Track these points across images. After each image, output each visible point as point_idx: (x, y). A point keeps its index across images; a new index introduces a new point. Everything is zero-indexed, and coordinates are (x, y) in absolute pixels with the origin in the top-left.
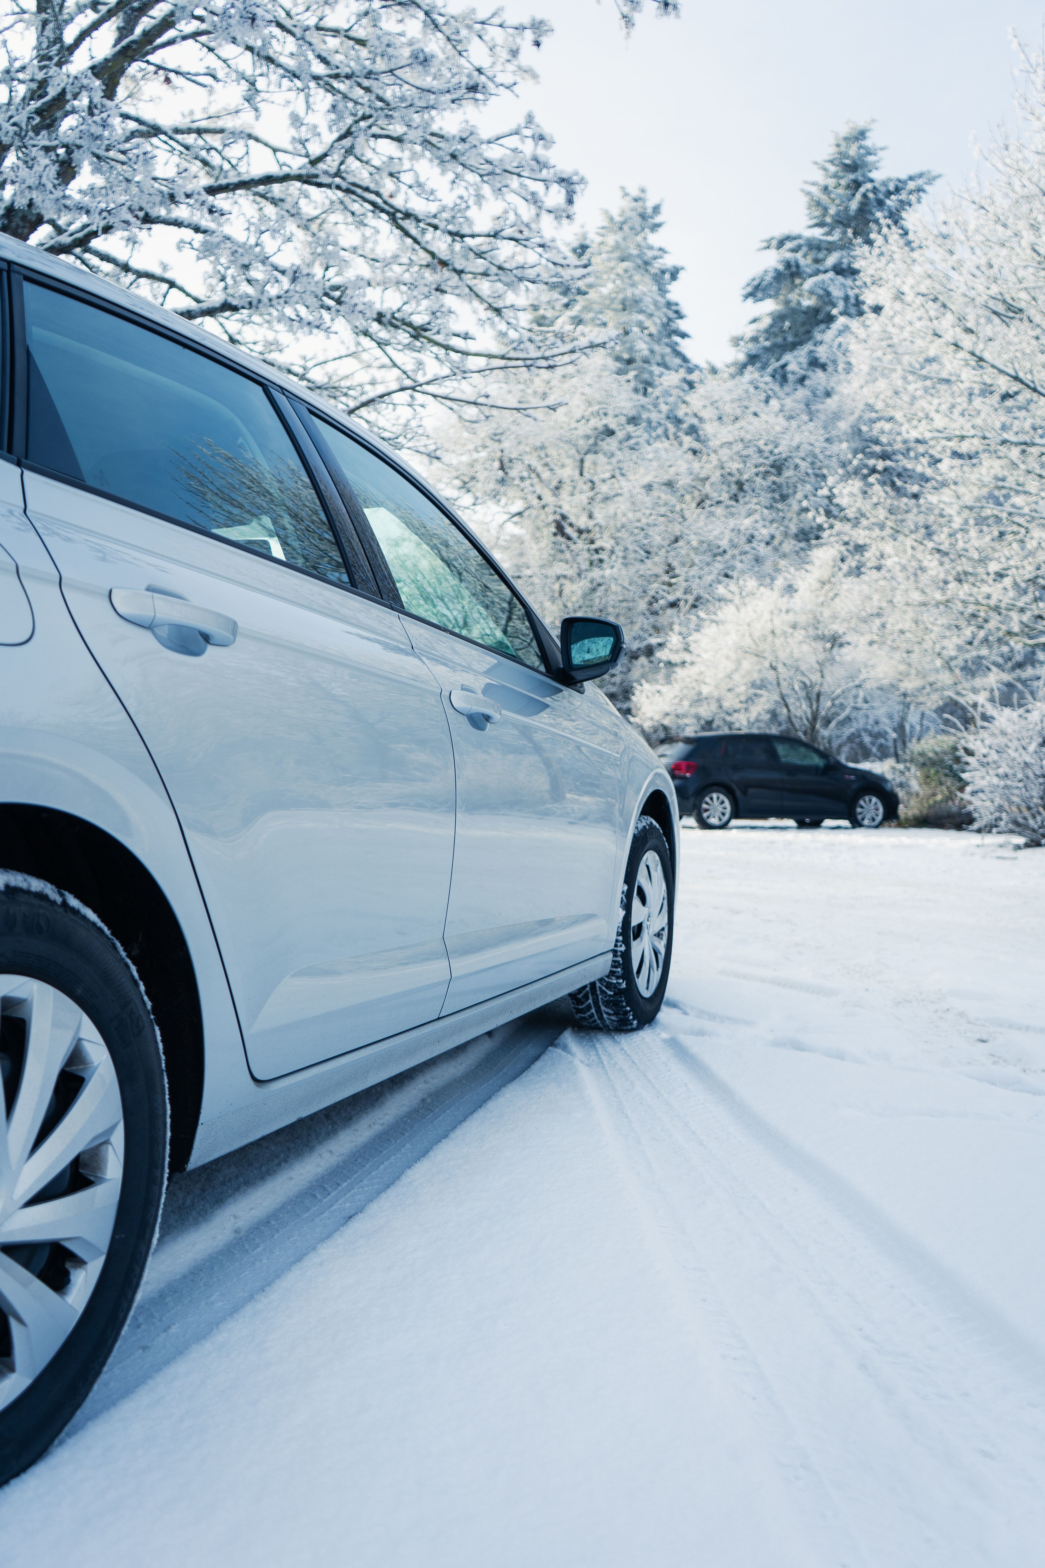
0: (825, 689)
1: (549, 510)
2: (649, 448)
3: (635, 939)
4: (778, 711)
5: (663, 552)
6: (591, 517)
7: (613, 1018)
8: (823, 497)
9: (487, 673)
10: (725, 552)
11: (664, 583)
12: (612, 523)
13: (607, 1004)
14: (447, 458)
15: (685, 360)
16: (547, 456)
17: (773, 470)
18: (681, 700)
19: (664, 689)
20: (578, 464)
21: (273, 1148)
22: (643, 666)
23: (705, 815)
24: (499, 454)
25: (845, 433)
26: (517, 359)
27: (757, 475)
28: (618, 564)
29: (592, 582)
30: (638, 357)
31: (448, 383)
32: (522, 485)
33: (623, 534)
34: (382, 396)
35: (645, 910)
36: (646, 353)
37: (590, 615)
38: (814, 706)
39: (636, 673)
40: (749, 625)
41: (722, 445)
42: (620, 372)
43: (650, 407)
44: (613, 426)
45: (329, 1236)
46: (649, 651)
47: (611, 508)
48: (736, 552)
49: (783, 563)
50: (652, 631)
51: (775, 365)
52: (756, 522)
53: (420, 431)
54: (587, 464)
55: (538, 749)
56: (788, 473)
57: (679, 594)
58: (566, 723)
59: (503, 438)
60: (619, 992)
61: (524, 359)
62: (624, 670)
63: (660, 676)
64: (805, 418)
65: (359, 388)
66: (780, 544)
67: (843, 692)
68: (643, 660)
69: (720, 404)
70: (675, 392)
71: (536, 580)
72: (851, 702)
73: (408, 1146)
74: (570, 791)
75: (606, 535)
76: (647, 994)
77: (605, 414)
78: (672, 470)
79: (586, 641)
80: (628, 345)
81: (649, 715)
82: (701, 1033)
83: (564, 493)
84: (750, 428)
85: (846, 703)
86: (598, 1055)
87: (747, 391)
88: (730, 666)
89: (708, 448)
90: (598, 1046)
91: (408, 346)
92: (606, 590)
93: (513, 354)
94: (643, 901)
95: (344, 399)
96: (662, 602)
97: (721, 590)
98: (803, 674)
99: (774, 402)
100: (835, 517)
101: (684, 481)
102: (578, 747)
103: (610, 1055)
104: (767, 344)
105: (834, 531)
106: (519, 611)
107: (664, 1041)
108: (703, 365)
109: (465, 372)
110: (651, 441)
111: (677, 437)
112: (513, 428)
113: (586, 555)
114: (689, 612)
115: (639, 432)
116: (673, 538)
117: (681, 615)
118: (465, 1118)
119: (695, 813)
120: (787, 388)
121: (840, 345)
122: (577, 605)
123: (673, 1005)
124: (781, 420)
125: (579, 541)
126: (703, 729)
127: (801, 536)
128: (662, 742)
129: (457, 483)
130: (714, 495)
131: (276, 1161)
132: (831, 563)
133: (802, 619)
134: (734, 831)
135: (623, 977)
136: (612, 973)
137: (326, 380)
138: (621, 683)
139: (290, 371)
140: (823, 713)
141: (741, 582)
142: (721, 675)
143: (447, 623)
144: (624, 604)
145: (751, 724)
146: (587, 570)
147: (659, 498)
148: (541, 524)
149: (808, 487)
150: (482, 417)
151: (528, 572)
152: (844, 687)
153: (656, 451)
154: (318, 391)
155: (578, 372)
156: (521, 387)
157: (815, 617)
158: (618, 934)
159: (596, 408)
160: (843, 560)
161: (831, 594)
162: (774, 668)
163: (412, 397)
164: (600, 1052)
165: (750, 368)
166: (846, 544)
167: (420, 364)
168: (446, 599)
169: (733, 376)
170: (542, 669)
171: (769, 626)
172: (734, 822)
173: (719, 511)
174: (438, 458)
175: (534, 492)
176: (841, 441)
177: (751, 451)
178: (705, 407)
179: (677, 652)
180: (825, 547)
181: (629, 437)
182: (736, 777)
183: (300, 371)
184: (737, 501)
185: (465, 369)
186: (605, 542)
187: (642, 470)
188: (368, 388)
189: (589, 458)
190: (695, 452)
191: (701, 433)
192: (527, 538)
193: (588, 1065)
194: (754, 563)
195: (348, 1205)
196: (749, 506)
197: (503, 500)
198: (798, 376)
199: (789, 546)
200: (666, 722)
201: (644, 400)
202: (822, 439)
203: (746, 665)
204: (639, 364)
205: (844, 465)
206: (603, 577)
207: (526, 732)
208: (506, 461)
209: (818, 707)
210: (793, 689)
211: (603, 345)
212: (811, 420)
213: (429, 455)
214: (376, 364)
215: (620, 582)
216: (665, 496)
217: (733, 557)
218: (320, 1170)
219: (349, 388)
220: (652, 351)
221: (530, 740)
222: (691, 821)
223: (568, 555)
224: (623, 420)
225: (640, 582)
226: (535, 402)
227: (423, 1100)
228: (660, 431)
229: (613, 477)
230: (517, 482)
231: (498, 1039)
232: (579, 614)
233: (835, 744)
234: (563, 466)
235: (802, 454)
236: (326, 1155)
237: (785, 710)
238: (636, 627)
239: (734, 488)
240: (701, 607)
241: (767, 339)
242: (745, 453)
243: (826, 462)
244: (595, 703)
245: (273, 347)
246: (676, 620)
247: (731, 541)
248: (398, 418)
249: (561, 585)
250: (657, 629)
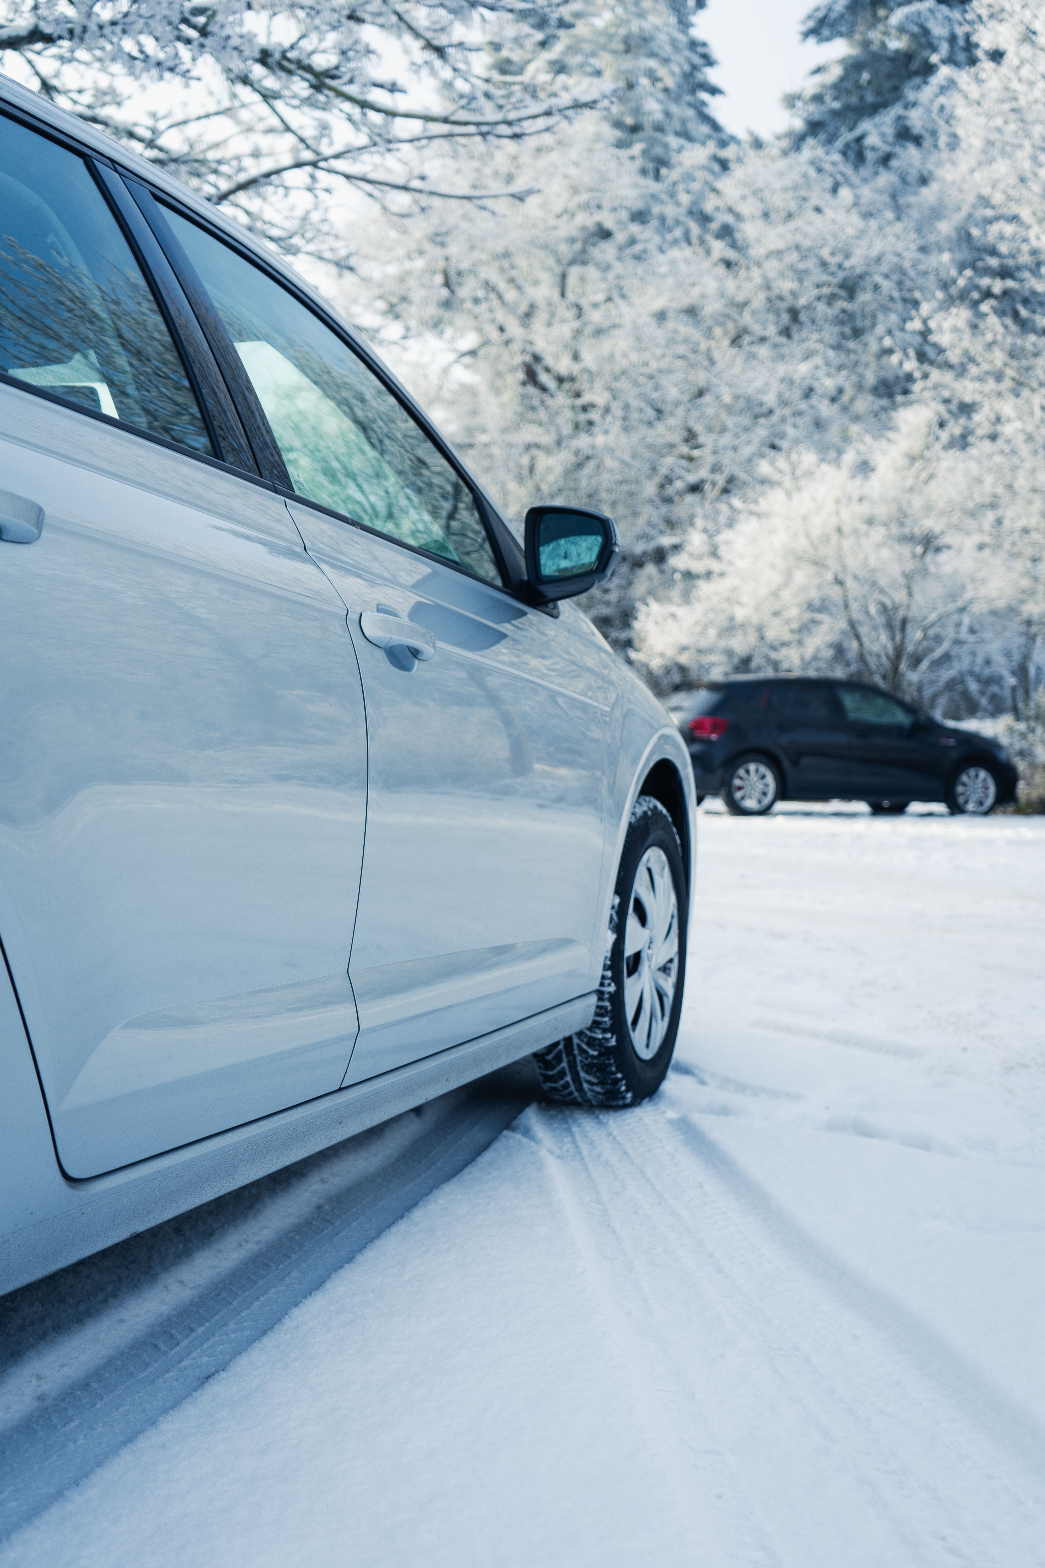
0: (914, 612)
1: (516, 347)
2: (661, 258)
3: (630, 974)
4: (846, 645)
5: (680, 412)
6: (576, 357)
7: (598, 1089)
8: (914, 332)
9: (417, 586)
10: (771, 412)
11: (682, 457)
12: (607, 368)
13: (588, 1069)
14: (366, 268)
15: (716, 127)
16: (513, 267)
17: (843, 293)
18: (706, 627)
19: (681, 611)
20: (558, 280)
21: (97, 1277)
22: (650, 578)
23: (738, 795)
24: (441, 264)
25: (948, 238)
26: (466, 124)
27: (819, 299)
28: (616, 428)
29: (577, 453)
30: (647, 122)
31: (365, 157)
32: (477, 309)
33: (623, 385)
34: (268, 175)
35: (645, 933)
36: (659, 116)
37: (574, 504)
38: (898, 638)
39: (640, 587)
40: (805, 519)
41: (769, 255)
42: (620, 145)
43: (664, 197)
44: (609, 223)
45: (176, 1405)
46: (660, 556)
47: (606, 345)
48: (787, 411)
49: (855, 429)
50: (663, 527)
51: (846, 137)
52: (817, 368)
53: (325, 228)
54: (572, 280)
55: (493, 699)
56: (865, 297)
57: (703, 473)
58: (535, 662)
59: (448, 240)
60: (607, 1052)
61: (478, 124)
62: (624, 582)
63: (675, 593)
64: (889, 215)
65: (234, 163)
66: (852, 400)
67: (940, 619)
68: (650, 569)
69: (766, 194)
70: (701, 175)
71: (495, 450)
72: (950, 633)
73: (295, 1273)
74: (540, 760)
75: (598, 385)
76: (646, 1054)
77: (599, 207)
78: (696, 292)
79: (562, 541)
80: (632, 104)
81: (659, 648)
82: (724, 1111)
83: (538, 323)
84: (810, 230)
85: (943, 633)
86: (574, 1142)
87: (805, 176)
88: (776, 579)
89: (748, 258)
90: (575, 1129)
91: (307, 101)
92: (598, 466)
93: (462, 116)
94: (643, 919)
95: (212, 178)
96: (679, 485)
97: (764, 468)
98: (882, 591)
99: (845, 193)
100: (932, 363)
101: (712, 307)
102: (553, 697)
103: (592, 1143)
104: (836, 105)
105: (930, 383)
106: (467, 497)
107: (671, 1122)
108: (742, 135)
109: (389, 141)
110: (665, 247)
111: (702, 242)
112: (464, 225)
113: (568, 414)
114: (718, 499)
115: (647, 234)
116: (696, 390)
117: (707, 503)
118: (379, 1233)
119: (723, 792)
120: (865, 172)
121: (942, 108)
122: (555, 488)
123: (685, 1070)
124: (855, 219)
125: (559, 393)
126: (737, 669)
127: (882, 390)
128: (677, 688)
129: (381, 305)
130: (757, 329)
131: (101, 1296)
132: (925, 430)
133: (882, 511)
134: (780, 819)
135: (612, 1030)
136: (596, 1024)
137: (185, 149)
138: (619, 601)
139: (131, 135)
140: (910, 648)
141: (794, 456)
142: (763, 592)
143: (362, 514)
144: (624, 487)
145: (805, 664)
146: (571, 437)
147: (676, 331)
148: (502, 367)
149: (893, 318)
150: (416, 210)
151: (483, 438)
152: (941, 610)
153: (673, 263)
154: (173, 166)
155: (560, 143)
156: (476, 164)
157: (900, 509)
158: (606, 968)
159: (584, 197)
160: (942, 425)
161: (924, 475)
162: (839, 582)
163: (313, 177)
164: (578, 1138)
165: (810, 141)
166: (946, 401)
167: (324, 128)
168: (360, 480)
169: (785, 153)
170: (499, 582)
171: (834, 521)
172: (780, 806)
173: (763, 351)
174: (351, 269)
175: (493, 321)
176: (941, 250)
177: (811, 264)
178: (744, 198)
179: (700, 557)
180: (916, 407)
181: (632, 241)
182: (784, 740)
183: (147, 135)
184: (789, 336)
185: (391, 137)
186: (597, 396)
187: (651, 291)
188: (247, 162)
189: (574, 273)
190: (728, 264)
191: (738, 236)
192: (483, 388)
193: (560, 1157)
194: (811, 428)
195: (205, 1359)
196: (805, 345)
197: (449, 332)
198: (880, 154)
199: (864, 403)
200: (684, 659)
201: (653, 186)
202: (913, 247)
203: (800, 577)
204: (648, 132)
205: (945, 285)
206: (593, 447)
207: (476, 673)
208: (452, 274)
209: (903, 639)
210: (867, 613)
211: (591, 105)
212: (898, 219)
213: (337, 264)
214: (261, 126)
215: (618, 453)
216: (684, 328)
217: (783, 420)
218: (165, 1309)
219: (219, 162)
220: (668, 114)
221: (482, 686)
222: (716, 804)
223: (542, 415)
224: (624, 215)
225: (647, 454)
226: (496, 187)
227: (319, 1208)
228: (678, 233)
229: (609, 299)
230: (468, 305)
231: (430, 1118)
232: (558, 502)
233: (928, 693)
234: (536, 283)
235: (884, 268)
236: (175, 1287)
237: (855, 644)
238: (641, 521)
239: (785, 318)
240: (735, 491)
241: (836, 98)
242: (802, 266)
243: (920, 281)
244: (574, 632)
245: (107, 98)
246: (699, 511)
247: (780, 395)
248: (292, 208)
249: (533, 459)
250: (671, 524)
